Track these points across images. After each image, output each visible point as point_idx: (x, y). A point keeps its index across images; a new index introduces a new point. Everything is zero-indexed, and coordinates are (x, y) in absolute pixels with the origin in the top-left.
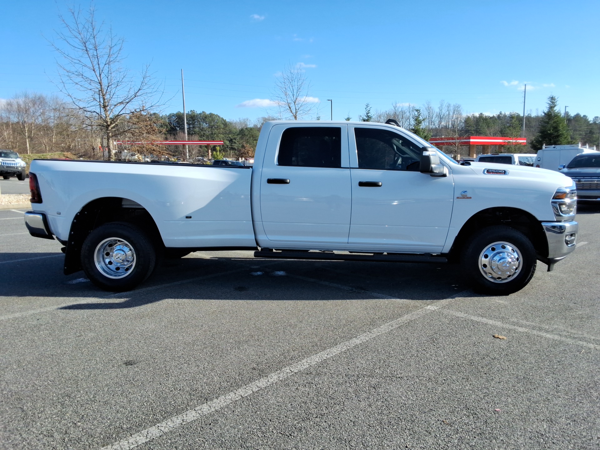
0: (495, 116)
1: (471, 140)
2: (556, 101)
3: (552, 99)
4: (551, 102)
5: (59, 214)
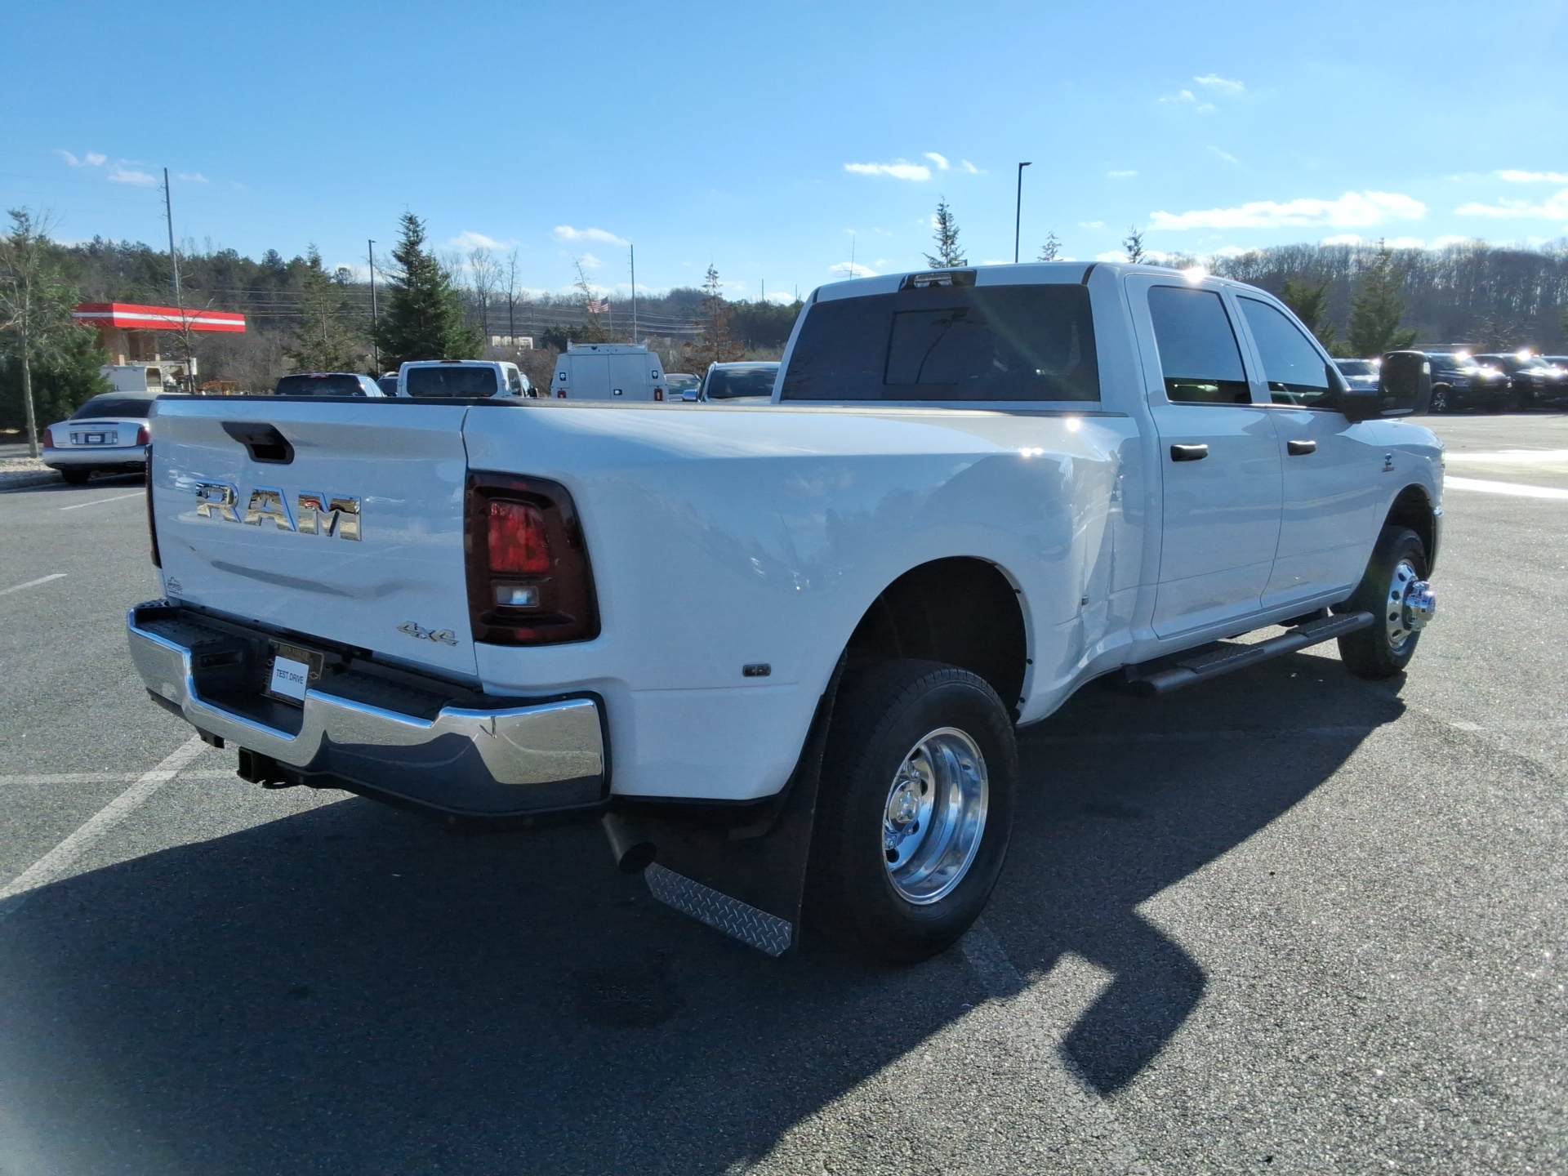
0: (81, 246)
1: (117, 315)
2: (421, 228)
3: (411, 223)
4: (410, 230)
5: (759, 674)
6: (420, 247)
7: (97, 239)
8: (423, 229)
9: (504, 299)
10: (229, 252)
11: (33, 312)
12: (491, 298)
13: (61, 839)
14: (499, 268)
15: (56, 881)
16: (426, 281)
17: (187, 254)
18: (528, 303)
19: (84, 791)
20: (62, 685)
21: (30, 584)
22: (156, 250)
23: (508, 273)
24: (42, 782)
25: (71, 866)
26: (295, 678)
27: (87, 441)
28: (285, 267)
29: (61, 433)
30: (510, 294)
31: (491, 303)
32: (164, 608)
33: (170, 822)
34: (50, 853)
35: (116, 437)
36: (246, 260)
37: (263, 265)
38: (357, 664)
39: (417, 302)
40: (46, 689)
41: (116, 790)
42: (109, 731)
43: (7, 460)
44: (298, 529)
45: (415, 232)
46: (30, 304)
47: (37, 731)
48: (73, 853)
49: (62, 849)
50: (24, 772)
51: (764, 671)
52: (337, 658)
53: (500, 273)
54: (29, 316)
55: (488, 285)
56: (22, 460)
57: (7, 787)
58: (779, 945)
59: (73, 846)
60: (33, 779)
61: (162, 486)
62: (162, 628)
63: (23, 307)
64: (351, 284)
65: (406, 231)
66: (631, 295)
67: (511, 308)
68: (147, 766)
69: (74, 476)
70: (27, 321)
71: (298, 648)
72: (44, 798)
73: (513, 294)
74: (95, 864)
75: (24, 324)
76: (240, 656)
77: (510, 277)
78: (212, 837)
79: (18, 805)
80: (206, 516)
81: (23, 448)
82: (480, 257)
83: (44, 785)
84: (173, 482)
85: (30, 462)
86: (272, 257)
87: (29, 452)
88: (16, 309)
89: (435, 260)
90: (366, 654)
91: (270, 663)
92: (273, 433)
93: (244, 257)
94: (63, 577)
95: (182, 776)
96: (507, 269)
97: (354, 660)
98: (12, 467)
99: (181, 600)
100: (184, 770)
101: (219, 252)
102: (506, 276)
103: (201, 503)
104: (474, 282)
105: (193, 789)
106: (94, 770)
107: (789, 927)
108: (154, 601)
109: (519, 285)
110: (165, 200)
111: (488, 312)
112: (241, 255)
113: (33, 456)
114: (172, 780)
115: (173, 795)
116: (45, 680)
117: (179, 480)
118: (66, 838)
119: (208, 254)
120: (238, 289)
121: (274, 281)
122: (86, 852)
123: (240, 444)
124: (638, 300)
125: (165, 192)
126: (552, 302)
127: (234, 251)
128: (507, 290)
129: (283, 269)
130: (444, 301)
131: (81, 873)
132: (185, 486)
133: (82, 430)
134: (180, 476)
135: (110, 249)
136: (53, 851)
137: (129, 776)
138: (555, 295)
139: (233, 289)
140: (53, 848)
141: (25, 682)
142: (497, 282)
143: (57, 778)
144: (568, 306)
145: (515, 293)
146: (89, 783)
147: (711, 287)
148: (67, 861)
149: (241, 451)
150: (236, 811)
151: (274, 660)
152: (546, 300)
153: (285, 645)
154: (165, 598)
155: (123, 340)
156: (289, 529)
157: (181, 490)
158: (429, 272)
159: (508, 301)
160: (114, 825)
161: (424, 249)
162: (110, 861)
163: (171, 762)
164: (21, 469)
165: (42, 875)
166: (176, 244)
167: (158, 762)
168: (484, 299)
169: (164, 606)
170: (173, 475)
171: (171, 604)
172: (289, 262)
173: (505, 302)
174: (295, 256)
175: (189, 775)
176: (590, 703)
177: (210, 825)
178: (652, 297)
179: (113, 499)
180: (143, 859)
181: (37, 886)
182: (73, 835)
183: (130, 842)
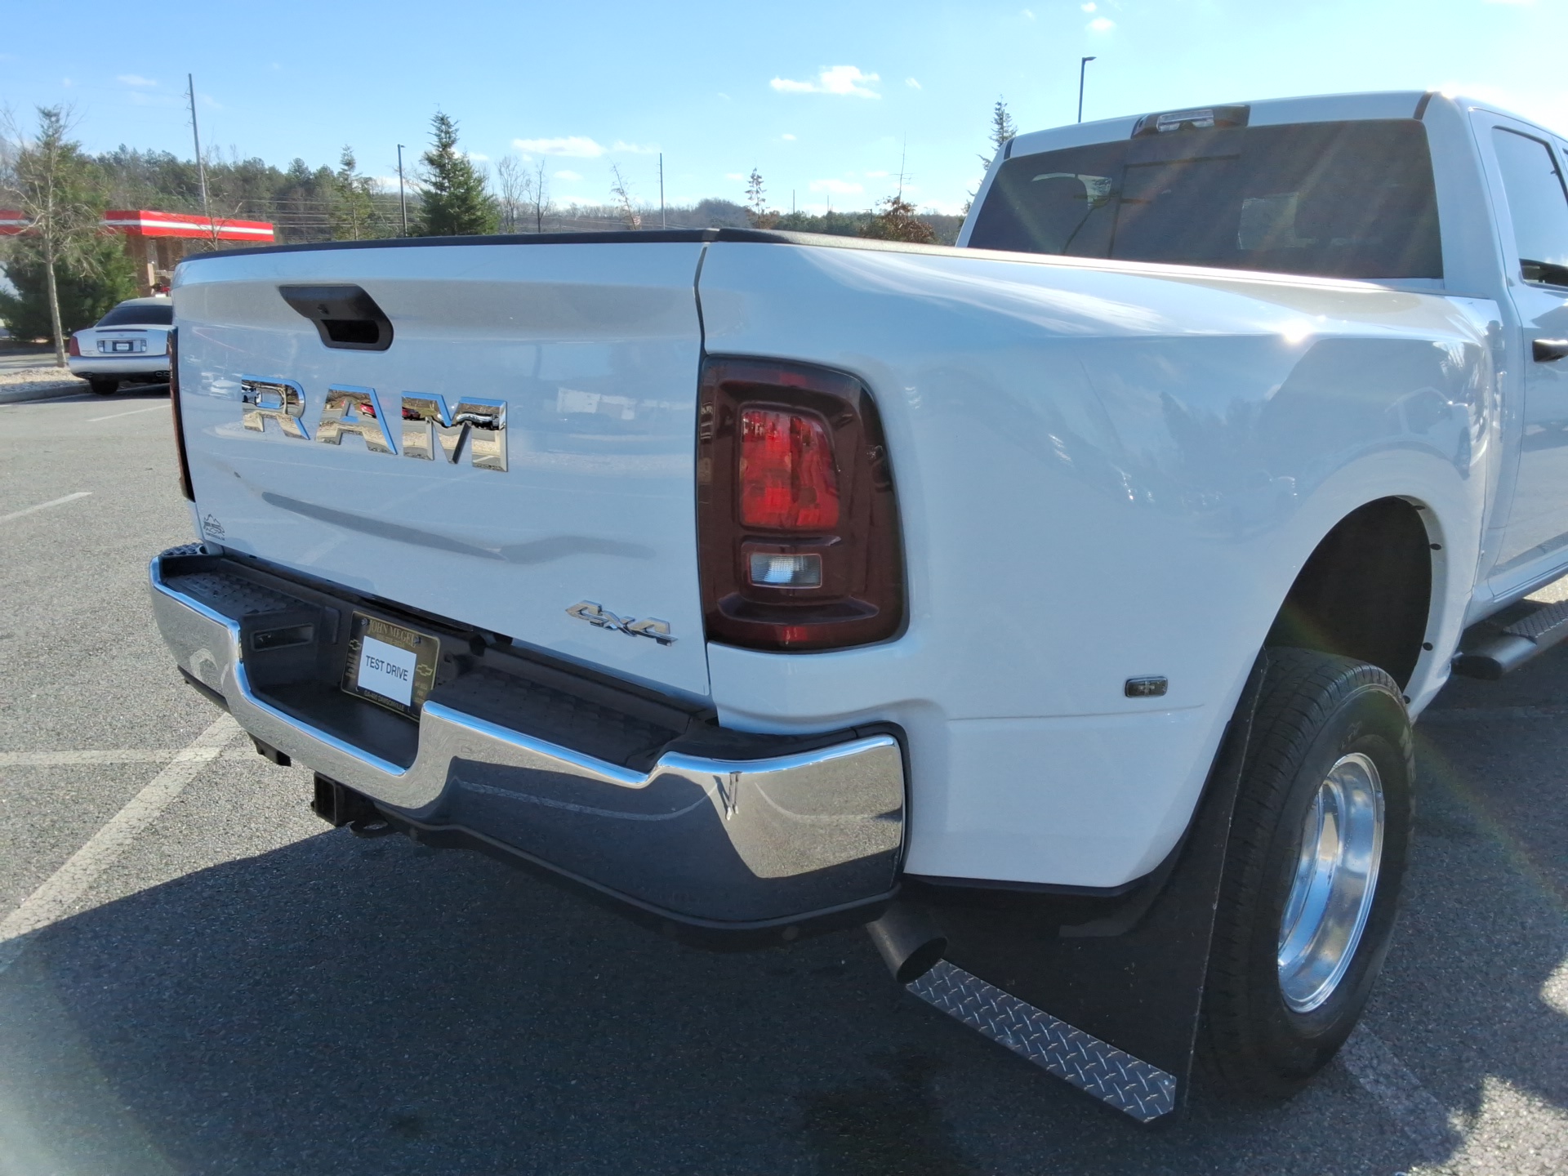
0: (107, 156)
1: (144, 223)
2: (453, 129)
3: (443, 124)
4: (442, 131)
5: (1151, 693)
6: (453, 149)
7: (123, 148)
8: (457, 130)
9: (531, 210)
10: (255, 161)
11: (56, 214)
12: (518, 208)
13: (75, 848)
14: (527, 178)
15: (65, 917)
16: (460, 185)
17: (213, 163)
18: (555, 214)
19: (104, 775)
20: (82, 627)
21: (51, 503)
22: (182, 159)
23: (535, 183)
24: (53, 763)
25: (85, 893)
26: (393, 670)
27: (115, 349)
28: (311, 177)
29: (88, 340)
30: (538, 205)
31: (519, 214)
32: (200, 557)
33: (215, 823)
34: (58, 873)
35: (145, 346)
36: (273, 169)
37: (288, 174)
38: (491, 658)
39: (452, 206)
40: (62, 633)
41: (145, 774)
42: (137, 691)
43: (33, 369)
44: (401, 453)
45: (447, 132)
46: (54, 205)
47: (50, 690)
48: (88, 872)
49: (73, 865)
50: (32, 748)
51: (1157, 687)
52: (462, 647)
53: (528, 183)
54: (52, 218)
55: (515, 195)
56: (49, 369)
57: (10, 770)
58: (1149, 1105)
59: (89, 861)
60: (42, 759)
61: (194, 392)
62: (196, 588)
63: (46, 208)
64: (377, 194)
65: (438, 132)
66: (660, 207)
67: (539, 219)
68: (182, 742)
69: (103, 386)
70: (51, 223)
71: (398, 628)
72: (55, 787)
73: (540, 205)
74: (118, 892)
75: (47, 226)
76: (309, 632)
77: (538, 187)
78: (269, 849)
79: (21, 797)
80: (256, 429)
81: (49, 357)
82: (508, 167)
83: (56, 766)
84: (206, 387)
85: (57, 372)
86: (299, 167)
87: (56, 362)
88: (39, 211)
89: (469, 163)
90: (503, 641)
91: (355, 645)
92: (362, 299)
93: (271, 165)
94: (88, 496)
95: (227, 755)
96: (535, 178)
97: (488, 652)
98: (39, 377)
99: (222, 547)
100: (229, 746)
101: (245, 161)
102: (534, 186)
103: (246, 411)
104: (502, 192)
105: (242, 774)
106: (117, 746)
107: (1171, 1081)
108: (187, 546)
109: (547, 195)
110: (190, 107)
111: (516, 222)
112: (267, 165)
113: (61, 365)
114: (215, 761)
115: (216, 783)
116: (62, 621)
117: (214, 384)
118: (80, 848)
119: (234, 163)
120: (264, 198)
121: (301, 191)
122: (105, 871)
123: (305, 319)
124: (666, 211)
125: (190, 99)
126: (579, 214)
127: (260, 160)
128: (535, 200)
129: (309, 179)
130: (478, 207)
131: (98, 905)
132: (223, 391)
133: (110, 337)
134: (216, 379)
135: (135, 159)
136: (63, 868)
137: (161, 755)
138: (582, 206)
139: (260, 199)
140: (63, 863)
141: (40, 624)
142: (525, 192)
143: (70, 758)
144: (596, 218)
145: (543, 204)
146: (111, 764)
147: (755, 193)
148: (80, 886)
149: (308, 331)
150: (297, 808)
151: (362, 642)
152: (574, 211)
153: (375, 622)
154: (200, 541)
155: (151, 249)
156: (384, 450)
157: (218, 397)
158: (462, 176)
159: (535, 212)
160: (142, 828)
161: (457, 152)
162: (138, 886)
163: (213, 735)
164: (47, 378)
165: (47, 907)
166: (203, 153)
167: (197, 735)
168: (512, 210)
169: (199, 553)
170: (207, 378)
171: (209, 551)
172: (316, 171)
173: (532, 213)
174: (322, 166)
175: (235, 754)
176: (887, 742)
177: (265, 830)
178: (681, 207)
179: (143, 411)
180: (178, 883)
181: (39, 926)
182: (89, 843)
183: (163, 855)
